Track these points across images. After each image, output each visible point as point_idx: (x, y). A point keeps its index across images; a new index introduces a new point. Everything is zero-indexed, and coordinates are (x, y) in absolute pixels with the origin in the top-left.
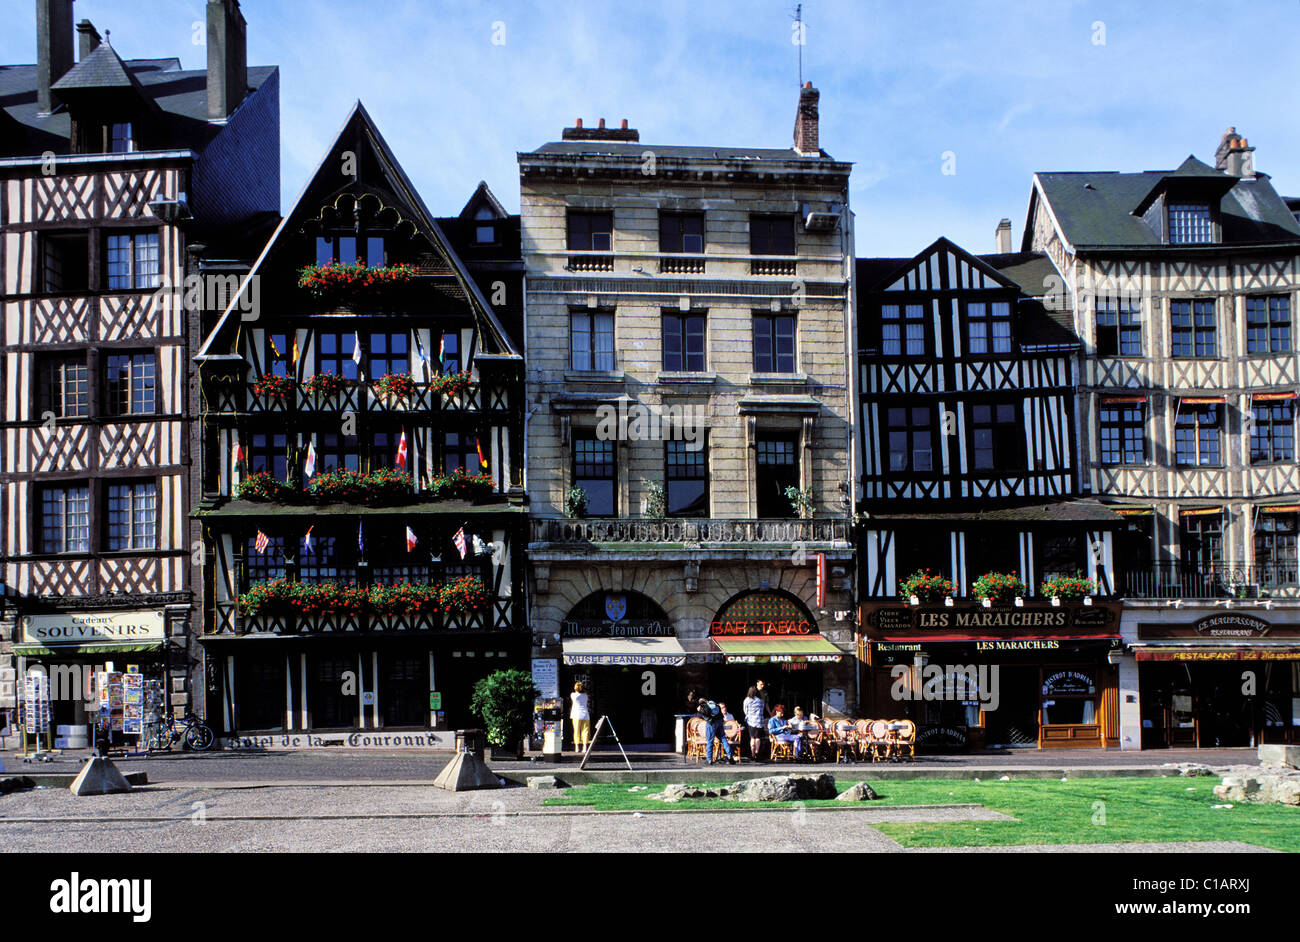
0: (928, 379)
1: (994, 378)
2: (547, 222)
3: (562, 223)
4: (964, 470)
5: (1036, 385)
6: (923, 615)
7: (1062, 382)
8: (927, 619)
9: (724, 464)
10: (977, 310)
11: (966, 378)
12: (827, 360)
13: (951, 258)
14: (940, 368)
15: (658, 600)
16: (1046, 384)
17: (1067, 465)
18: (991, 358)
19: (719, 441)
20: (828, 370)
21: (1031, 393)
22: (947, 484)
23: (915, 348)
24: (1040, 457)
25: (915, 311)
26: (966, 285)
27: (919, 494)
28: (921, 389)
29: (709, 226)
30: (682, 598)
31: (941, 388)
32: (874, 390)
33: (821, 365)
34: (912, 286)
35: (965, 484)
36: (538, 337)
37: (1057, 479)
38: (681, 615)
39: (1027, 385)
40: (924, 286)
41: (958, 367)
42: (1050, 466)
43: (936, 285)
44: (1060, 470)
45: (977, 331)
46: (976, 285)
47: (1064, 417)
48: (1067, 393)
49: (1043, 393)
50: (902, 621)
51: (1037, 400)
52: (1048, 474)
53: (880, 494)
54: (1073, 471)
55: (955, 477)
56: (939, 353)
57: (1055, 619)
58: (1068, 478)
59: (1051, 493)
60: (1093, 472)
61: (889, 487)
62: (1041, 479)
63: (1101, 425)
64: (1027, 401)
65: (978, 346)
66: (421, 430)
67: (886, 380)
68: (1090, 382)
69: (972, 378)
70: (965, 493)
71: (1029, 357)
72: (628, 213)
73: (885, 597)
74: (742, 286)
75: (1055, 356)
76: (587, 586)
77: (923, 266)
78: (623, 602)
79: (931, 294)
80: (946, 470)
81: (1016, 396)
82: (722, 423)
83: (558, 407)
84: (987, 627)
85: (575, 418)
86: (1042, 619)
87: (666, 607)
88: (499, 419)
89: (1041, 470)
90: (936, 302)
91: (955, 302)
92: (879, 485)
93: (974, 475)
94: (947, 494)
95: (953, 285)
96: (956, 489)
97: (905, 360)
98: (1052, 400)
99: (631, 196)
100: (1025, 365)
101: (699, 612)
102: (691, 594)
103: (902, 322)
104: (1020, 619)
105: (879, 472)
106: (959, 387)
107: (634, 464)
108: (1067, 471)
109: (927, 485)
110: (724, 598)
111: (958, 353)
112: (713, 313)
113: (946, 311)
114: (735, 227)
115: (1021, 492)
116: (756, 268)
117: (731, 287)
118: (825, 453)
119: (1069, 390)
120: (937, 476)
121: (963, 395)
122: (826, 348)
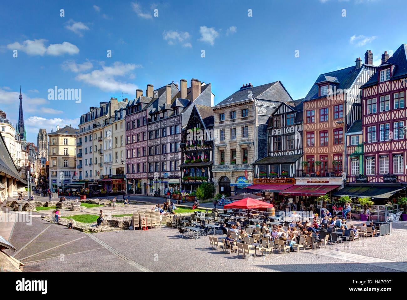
0: (280, 131)
1: (290, 130)
3: (218, 116)
4: (285, 150)
8: (263, 181)
9: (238, 154)
10: (288, 116)
13: (284, 106)
14: (282, 129)
16: (298, 131)
17: (301, 147)
18: (290, 126)
19: (237, 151)
24: (297, 146)
25: (279, 118)
26: (286, 112)
27: (278, 155)
28: (279, 134)
29: (236, 113)
31: (282, 133)
33: (251, 135)
34: (278, 113)
35: (285, 153)
39: (295, 131)
40: (280, 113)
41: (285, 129)
42: (298, 148)
43: (282, 112)
44: (300, 149)
45: (288, 121)
46: (288, 111)
47: (301, 138)
50: (259, 182)
52: (298, 150)
56: (282, 126)
57: (283, 181)
59: (298, 154)
60: (305, 149)
61: (274, 154)
63: (307, 138)
65: (288, 124)
67: (274, 133)
68: (305, 129)
69: (287, 131)
70: (285, 155)
71: (296, 125)
72: (226, 113)
75: (300, 124)
77: (280, 109)
80: (282, 150)
81: (293, 134)
82: (237, 148)
84: (272, 183)
85: (219, 149)
86: (281, 181)
88: (211, 150)
91: (285, 115)
94: (282, 155)
95: (284, 112)
97: (277, 129)
100: (295, 127)
101: (233, 180)
103: (277, 121)
104: (277, 181)
107: (227, 156)
108: (301, 149)
109: (279, 153)
110: (236, 177)
111: (285, 126)
112: (237, 128)
113: (283, 117)
114: (239, 113)
115: (293, 154)
116: (242, 119)
117: (239, 123)
118: (251, 151)
119: (301, 131)
120: (281, 152)
121: (285, 134)
122: (251, 132)
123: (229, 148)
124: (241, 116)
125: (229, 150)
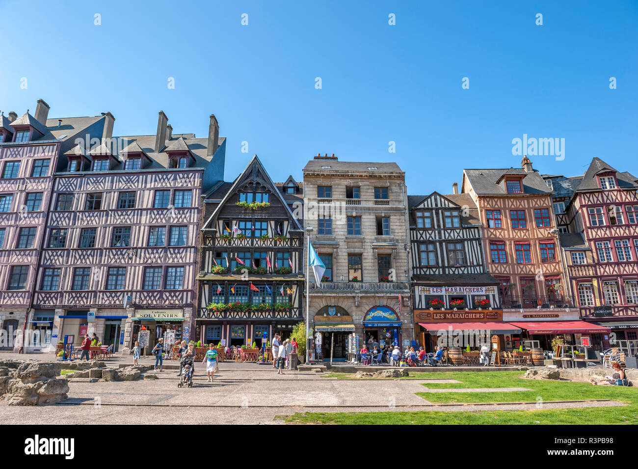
0: (433, 235)
1: (454, 235)
2: (312, 189)
3: (316, 189)
4: (446, 265)
5: (469, 237)
6: (435, 315)
7: (477, 236)
8: (436, 316)
9: (367, 264)
10: (447, 214)
11: (445, 235)
12: (400, 231)
13: (438, 197)
14: (437, 232)
15: (346, 309)
16: (471, 237)
17: (481, 263)
18: (453, 229)
19: (366, 257)
20: (400, 234)
21: (467, 240)
22: (441, 269)
23: (428, 225)
24: (471, 261)
25: (427, 214)
26: (443, 206)
27: (432, 273)
28: (431, 239)
29: (362, 190)
30: (354, 308)
31: (437, 238)
32: (415, 239)
33: (398, 233)
34: (426, 206)
35: (447, 269)
36: (308, 224)
37: (478, 268)
38: (354, 314)
39: (465, 237)
40: (430, 206)
41: (442, 231)
42: (475, 263)
43: (434, 206)
44: (478, 265)
45: (448, 220)
46: (447, 206)
47: (478, 247)
48: (479, 239)
49: (471, 240)
50: (428, 317)
51: (469, 242)
52: (474, 266)
53: (419, 273)
54: (482, 265)
55: (444, 267)
56: (436, 227)
57: (480, 316)
58: (481, 267)
59: (476, 272)
60: (490, 266)
61: (422, 271)
62: (472, 268)
63: (491, 250)
64: (466, 242)
65: (449, 225)
66: (270, 252)
67: (419, 236)
68: (486, 236)
69: (447, 235)
70: (447, 273)
71: (466, 228)
72: (336, 186)
73: (422, 309)
74: (373, 209)
75: (474, 228)
76: (323, 304)
77: (429, 200)
78: (334, 309)
79: (432, 209)
80: (440, 265)
81: (462, 241)
82: (366, 251)
83: (314, 246)
84: (457, 319)
85: (319, 249)
86: (476, 316)
87: (349, 311)
88: (295, 250)
89: (472, 265)
90: (434, 211)
91: (440, 211)
92: (418, 269)
93: (449, 267)
94: (441, 273)
95: (439, 206)
96: (444, 271)
97: (425, 229)
98: (474, 242)
99: (337, 181)
100: (464, 231)
101: (360, 313)
102: (357, 307)
103: (423, 217)
104: (468, 316)
105: (418, 266)
106: (443, 238)
107: (339, 264)
109: (434, 270)
110: (368, 308)
111: (442, 227)
112: (363, 217)
113: (437, 214)
114: (369, 191)
115: (466, 272)
116: (376, 203)
117: (369, 209)
118: (400, 261)
119: (480, 239)
120: (437, 267)
121: (444, 241)
122: (399, 227)
123: (344, 250)
124: (373, 197)
125: (347, 254)
